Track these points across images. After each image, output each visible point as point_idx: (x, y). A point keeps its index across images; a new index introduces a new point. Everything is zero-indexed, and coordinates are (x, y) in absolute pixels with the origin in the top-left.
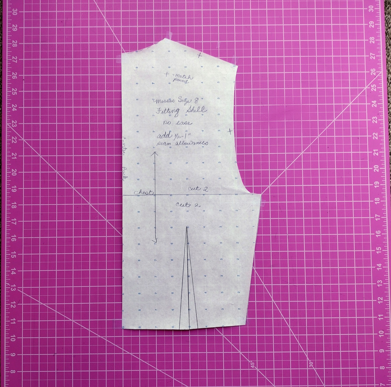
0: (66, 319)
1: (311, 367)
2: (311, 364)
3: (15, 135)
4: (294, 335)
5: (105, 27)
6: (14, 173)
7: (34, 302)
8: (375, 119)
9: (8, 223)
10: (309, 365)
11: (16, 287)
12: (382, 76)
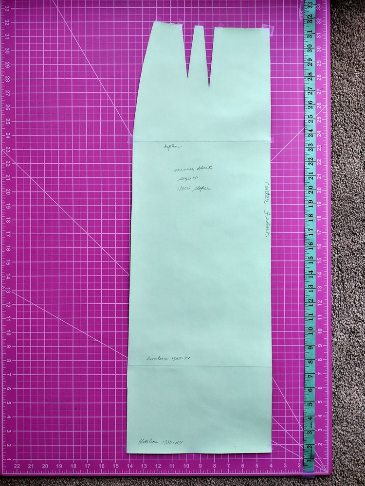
3: (8, 160)
5: (86, 64)
7: (26, 302)
9: (4, 236)
11: (11, 290)
12: (327, 109)
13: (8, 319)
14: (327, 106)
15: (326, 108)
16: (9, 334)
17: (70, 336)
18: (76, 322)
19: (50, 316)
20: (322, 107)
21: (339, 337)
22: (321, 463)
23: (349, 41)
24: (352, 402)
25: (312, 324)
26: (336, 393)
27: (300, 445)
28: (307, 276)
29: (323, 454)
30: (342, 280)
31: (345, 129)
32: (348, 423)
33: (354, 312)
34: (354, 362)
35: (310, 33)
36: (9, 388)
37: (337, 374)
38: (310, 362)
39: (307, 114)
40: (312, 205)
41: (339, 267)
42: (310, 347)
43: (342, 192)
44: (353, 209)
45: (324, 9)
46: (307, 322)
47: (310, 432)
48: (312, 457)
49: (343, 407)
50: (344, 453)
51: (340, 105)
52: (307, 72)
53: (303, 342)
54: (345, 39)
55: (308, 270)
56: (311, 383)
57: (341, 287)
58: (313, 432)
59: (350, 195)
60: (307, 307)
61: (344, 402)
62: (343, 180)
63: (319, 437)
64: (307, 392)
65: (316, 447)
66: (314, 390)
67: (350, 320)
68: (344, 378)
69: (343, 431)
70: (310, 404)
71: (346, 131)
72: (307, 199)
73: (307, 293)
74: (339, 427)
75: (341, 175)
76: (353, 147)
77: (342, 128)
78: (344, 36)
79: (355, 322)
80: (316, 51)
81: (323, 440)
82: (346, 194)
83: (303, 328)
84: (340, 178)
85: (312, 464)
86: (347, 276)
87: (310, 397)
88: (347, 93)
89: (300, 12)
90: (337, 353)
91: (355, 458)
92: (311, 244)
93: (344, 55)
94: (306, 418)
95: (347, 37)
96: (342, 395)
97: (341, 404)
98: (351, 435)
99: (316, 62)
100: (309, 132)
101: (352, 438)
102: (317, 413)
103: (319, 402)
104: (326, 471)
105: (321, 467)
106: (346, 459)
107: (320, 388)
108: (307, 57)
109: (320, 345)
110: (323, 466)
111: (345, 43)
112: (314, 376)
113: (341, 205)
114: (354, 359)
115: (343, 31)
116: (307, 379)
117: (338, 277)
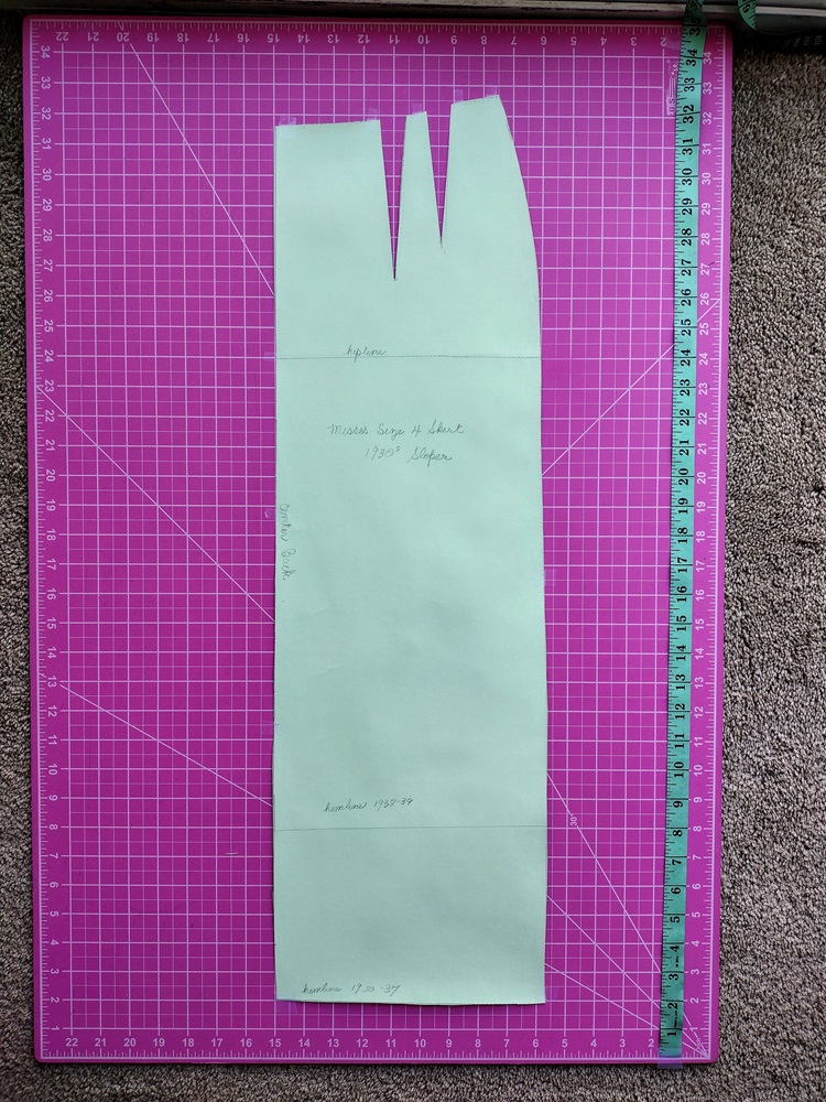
0: (146, 737)
1: (574, 826)
2: (574, 821)
3: (50, 407)
6: (51, 476)
7: (89, 706)
8: (703, 388)
9: (41, 567)
10: (570, 821)
11: (57, 681)
12: (721, 307)
13: (52, 740)
14: (721, 299)
15: (718, 304)
16: (53, 772)
17: (180, 776)
18: (194, 747)
19: (140, 736)
20: (712, 303)
21: (741, 783)
22: (695, 1039)
23: (777, 162)
24: (764, 915)
25: (683, 755)
26: (733, 897)
27: (653, 1001)
28: (674, 657)
29: (700, 1022)
30: (750, 664)
31: (763, 348)
32: (755, 958)
33: (773, 731)
34: (772, 834)
35: (689, 143)
36: (54, 884)
37: (735, 858)
38: (677, 833)
39: (679, 317)
40: (685, 509)
41: (745, 639)
42: (678, 803)
43: (754, 481)
44: (776, 518)
45: (719, 92)
46: (671, 751)
47: (674, 976)
48: (677, 1027)
49: (745, 926)
50: (746, 1019)
51: (755, 298)
52: (681, 226)
53: (664, 792)
54: (768, 157)
55: (675, 643)
56: (678, 875)
57: (748, 679)
58: (681, 976)
59: (772, 489)
60: (673, 722)
61: (749, 915)
62: (757, 456)
63: (694, 986)
64: (669, 896)
65: (687, 1007)
66: (683, 891)
67: (764, 747)
68: (749, 867)
69: (744, 973)
70: (675, 918)
71: (767, 352)
72: (676, 496)
73: (674, 692)
74: (737, 965)
75: (753, 446)
76: (780, 387)
77: (758, 347)
78: (767, 152)
79: (774, 752)
80: (700, 181)
81: (701, 994)
82: (762, 486)
83: (663, 763)
84: (752, 452)
85: (677, 1040)
86: (761, 657)
87: (676, 904)
88: (769, 274)
89: (668, 98)
90: (737, 815)
91: (768, 1029)
92: (682, 590)
93: (766, 191)
94: (667, 947)
95: (772, 154)
96: (744, 900)
97: (742, 919)
98: (762, 982)
99: (699, 206)
100: (683, 355)
101: (763, 988)
102: (689, 936)
103: (694, 916)
104: (705, 1054)
105: (695, 1047)
106: (751, 1031)
107: (696, 887)
108: (680, 196)
109: (698, 800)
110: (699, 1043)
111: (769, 167)
112: (684, 861)
113: (752, 509)
114: (772, 828)
115: (765, 140)
116: (669, 868)
117: (741, 658)
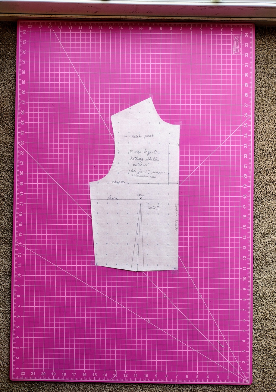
0: (52, 264)
1: (201, 298)
2: (201, 296)
3: (22, 150)
4: (191, 278)
5: (80, 83)
6: (22, 174)
7: (32, 253)
8: (246, 145)
9: (18, 205)
10: (199, 296)
11: (22, 244)
13: (19, 265)
15: (251, 117)
16: (19, 276)
17: (63, 278)
18: (69, 268)
20: (248, 117)
27: (228, 362)
36: (18, 316)
45: (251, 46)
81: (246, 359)
104: (248, 382)
110: (245, 378)
